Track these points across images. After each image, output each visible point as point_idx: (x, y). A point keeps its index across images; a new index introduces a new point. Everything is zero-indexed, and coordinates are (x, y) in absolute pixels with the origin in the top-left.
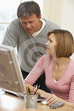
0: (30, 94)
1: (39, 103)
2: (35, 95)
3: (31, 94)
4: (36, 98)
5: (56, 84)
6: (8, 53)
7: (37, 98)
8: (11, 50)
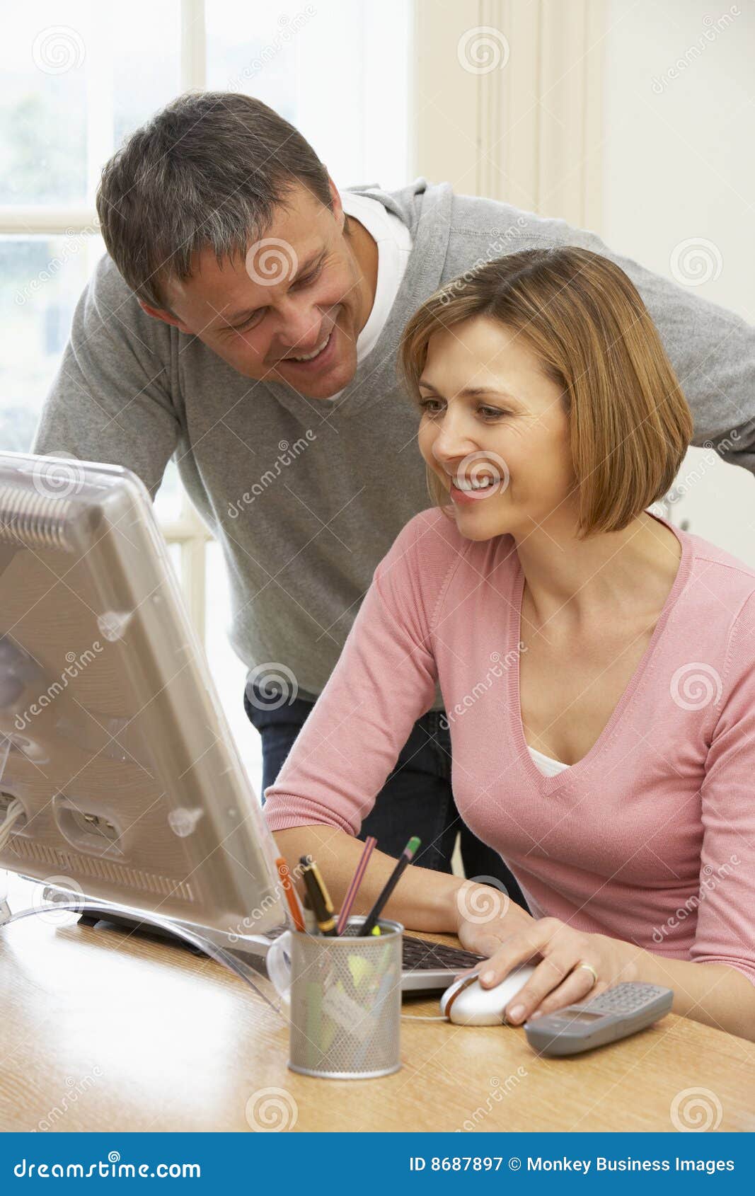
0: (327, 926)
1: (425, 1014)
2: (376, 931)
3: (333, 933)
4: (383, 960)
5: (560, 792)
6: (78, 530)
7: (392, 959)
8: (110, 503)
